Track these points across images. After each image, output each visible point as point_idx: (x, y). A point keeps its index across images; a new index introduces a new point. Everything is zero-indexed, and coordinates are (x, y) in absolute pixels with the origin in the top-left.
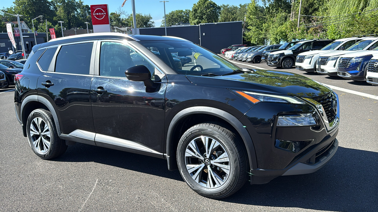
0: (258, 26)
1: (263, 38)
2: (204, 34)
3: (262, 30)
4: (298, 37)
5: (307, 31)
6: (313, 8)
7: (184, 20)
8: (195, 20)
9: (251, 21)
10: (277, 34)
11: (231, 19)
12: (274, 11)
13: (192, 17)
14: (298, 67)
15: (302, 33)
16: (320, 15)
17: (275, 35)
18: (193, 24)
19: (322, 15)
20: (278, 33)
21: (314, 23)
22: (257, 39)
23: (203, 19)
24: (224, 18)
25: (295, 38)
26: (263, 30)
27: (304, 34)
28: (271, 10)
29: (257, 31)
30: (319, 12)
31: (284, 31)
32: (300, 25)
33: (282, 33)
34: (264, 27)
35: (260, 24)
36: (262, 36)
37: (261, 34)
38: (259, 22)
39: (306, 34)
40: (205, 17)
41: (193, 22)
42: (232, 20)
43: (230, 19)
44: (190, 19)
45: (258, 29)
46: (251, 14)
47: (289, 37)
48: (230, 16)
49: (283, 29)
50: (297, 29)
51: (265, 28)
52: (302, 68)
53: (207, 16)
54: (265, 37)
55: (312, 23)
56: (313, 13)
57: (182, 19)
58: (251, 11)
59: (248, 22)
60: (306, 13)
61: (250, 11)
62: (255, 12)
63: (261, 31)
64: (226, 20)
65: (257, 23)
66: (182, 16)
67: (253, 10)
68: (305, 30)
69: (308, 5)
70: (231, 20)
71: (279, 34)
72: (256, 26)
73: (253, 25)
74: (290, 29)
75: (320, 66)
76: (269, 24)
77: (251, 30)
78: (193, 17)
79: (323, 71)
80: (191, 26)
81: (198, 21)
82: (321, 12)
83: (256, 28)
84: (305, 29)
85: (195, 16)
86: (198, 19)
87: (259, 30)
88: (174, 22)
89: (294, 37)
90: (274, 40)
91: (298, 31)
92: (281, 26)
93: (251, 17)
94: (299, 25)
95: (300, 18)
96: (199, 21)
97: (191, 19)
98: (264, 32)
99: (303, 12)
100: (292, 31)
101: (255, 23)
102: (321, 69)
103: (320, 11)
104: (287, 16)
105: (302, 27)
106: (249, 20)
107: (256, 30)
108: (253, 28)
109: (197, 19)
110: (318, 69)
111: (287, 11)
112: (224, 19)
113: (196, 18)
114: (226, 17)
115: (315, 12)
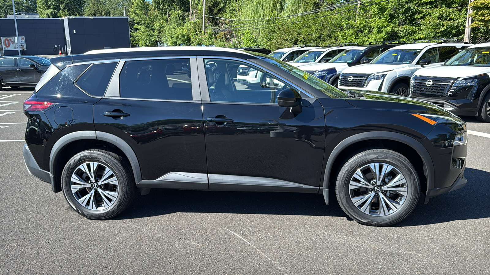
0: (148, 25)
1: (156, 41)
2: (75, 32)
3: (153, 30)
4: (205, 43)
5: (215, 36)
6: (218, 8)
7: (25, 9)
8: (48, 10)
9: (138, 18)
10: (177, 37)
11: (104, 12)
12: (166, 8)
13: (42, 5)
14: (242, 81)
15: (210, 38)
16: (227, 17)
17: (175, 38)
18: (45, 16)
19: (229, 18)
20: (179, 36)
21: (222, 26)
22: (148, 41)
23: (60, 9)
24: (94, 10)
25: (200, 44)
26: (155, 31)
27: (212, 39)
28: (162, 5)
29: (148, 31)
30: (226, 13)
31: (186, 34)
32: (206, 27)
33: (183, 36)
34: (155, 26)
35: (150, 22)
36: (155, 38)
37: (153, 35)
38: (148, 20)
39: (215, 39)
40: (62, 7)
41: (45, 12)
42: (105, 14)
43: (102, 12)
44: (38, 8)
45: (149, 28)
46: (137, 9)
47: (193, 42)
48: (101, 8)
49: (184, 32)
50: (203, 32)
51: (157, 28)
52: (247, 82)
53: (65, 5)
54: (158, 40)
55: (220, 26)
56: (219, 13)
57: (21, 7)
58: (138, 4)
59: (135, 19)
60: (211, 13)
61: (136, 5)
62: (143, 6)
63: (152, 32)
64: (97, 13)
65: (147, 21)
66: (22, 2)
67: (140, 3)
68: (212, 35)
69: (212, 3)
70: (103, 14)
71: (180, 38)
72: (145, 25)
73: (140, 23)
74: (194, 32)
75: (273, 80)
76: (162, 23)
77: (139, 30)
78: (44, 6)
79: (277, 86)
80: (40, 18)
81: (53, 11)
82: (228, 14)
83: (146, 27)
84: (212, 33)
85: (47, 4)
86: (53, 8)
87: (150, 30)
88: (9, 10)
89: (199, 42)
90: (172, 44)
91: (204, 35)
92: (180, 27)
93: (137, 12)
94: (204, 28)
95: (205, 19)
96: (55, 12)
97: (40, 7)
98: (156, 33)
99: (208, 11)
100: (197, 34)
101: (143, 21)
102: (274, 83)
103: (228, 12)
104: (185, 15)
105: (209, 30)
106: (136, 16)
107: (146, 30)
108: (142, 28)
109: (51, 8)
110: (270, 83)
111: (182, 8)
112: (94, 12)
113: (49, 7)
114: (96, 9)
115: (221, 12)
